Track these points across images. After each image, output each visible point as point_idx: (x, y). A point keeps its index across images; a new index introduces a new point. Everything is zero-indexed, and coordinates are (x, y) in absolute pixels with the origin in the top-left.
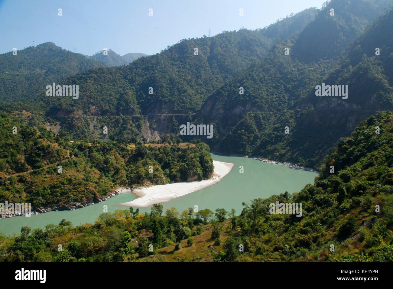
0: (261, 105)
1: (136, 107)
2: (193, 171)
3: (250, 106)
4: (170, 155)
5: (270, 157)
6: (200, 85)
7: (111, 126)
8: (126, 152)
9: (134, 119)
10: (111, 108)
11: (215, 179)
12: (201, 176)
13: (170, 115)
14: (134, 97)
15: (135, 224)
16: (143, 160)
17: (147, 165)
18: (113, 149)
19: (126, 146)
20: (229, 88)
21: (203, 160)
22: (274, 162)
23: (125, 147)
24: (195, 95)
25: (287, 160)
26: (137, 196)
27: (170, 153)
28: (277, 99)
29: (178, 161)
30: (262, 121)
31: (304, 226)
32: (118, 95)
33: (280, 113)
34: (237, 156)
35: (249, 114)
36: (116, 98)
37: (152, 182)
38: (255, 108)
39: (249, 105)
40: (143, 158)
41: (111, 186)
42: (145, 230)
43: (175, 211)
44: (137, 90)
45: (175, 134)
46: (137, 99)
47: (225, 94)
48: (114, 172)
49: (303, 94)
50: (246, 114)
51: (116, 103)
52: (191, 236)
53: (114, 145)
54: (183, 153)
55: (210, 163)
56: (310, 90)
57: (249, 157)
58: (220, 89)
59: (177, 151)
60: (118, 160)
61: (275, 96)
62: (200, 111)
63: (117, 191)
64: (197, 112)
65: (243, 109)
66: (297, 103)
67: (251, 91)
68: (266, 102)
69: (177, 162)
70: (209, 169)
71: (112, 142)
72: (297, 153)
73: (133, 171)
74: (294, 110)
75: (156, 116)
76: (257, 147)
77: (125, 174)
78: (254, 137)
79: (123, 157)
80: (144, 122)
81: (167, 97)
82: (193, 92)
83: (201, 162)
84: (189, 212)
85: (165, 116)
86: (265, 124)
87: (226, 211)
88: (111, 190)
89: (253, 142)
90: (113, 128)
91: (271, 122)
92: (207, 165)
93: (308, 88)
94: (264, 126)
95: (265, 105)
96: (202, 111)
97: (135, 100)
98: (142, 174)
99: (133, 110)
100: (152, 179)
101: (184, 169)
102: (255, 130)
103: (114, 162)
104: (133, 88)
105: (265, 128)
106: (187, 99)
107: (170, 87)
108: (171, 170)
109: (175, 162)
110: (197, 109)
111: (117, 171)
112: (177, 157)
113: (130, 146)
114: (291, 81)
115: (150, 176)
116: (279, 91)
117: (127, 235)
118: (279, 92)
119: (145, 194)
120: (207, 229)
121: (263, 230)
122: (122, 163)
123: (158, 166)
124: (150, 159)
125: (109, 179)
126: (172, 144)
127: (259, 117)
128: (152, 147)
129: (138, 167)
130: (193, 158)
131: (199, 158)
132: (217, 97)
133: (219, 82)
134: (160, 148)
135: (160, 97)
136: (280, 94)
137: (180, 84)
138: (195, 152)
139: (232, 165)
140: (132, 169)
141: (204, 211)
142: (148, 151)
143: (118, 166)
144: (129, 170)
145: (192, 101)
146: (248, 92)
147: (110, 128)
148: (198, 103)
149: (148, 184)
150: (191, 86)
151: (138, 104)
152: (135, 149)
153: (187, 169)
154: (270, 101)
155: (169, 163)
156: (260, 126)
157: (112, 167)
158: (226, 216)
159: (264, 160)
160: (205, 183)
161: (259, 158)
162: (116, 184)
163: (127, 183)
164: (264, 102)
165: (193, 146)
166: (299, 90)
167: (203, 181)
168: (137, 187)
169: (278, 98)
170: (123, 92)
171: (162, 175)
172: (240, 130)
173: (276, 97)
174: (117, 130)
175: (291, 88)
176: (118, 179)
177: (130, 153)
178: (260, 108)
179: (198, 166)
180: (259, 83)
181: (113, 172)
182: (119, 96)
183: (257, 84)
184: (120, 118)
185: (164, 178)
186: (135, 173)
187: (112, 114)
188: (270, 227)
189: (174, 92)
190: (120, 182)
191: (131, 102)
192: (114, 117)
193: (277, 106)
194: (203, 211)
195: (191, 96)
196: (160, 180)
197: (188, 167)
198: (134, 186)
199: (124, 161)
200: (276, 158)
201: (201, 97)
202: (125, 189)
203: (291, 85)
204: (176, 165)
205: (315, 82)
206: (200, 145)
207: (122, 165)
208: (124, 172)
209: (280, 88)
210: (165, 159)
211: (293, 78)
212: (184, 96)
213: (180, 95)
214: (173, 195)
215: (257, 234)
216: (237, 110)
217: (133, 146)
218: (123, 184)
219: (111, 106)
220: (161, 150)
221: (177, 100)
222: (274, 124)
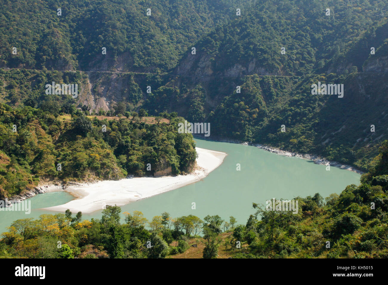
0: (273, 64)
1: (69, 57)
2: (165, 160)
3: (254, 65)
4: (128, 134)
5: (283, 146)
6: (176, 28)
7: (26, 86)
8: (56, 126)
9: (67, 77)
10: (27, 56)
11: (199, 174)
12: (177, 168)
13: (126, 73)
14: (66, 41)
15: (75, 236)
16: (84, 140)
17: (91, 147)
18: (33, 120)
19: (56, 117)
20: (223, 35)
21: (181, 143)
22: (289, 154)
23: (54, 117)
24: (168, 44)
25: (310, 151)
26: (74, 197)
27: (128, 131)
28: (298, 56)
29: (141, 144)
30: (273, 90)
31: (363, 240)
32: (39, 35)
33: (302, 78)
34: (231, 142)
35: (253, 78)
36: (34, 39)
37: (98, 174)
38: (263, 69)
39: (253, 63)
40: (84, 136)
41: (29, 180)
42: (91, 246)
43: (140, 217)
44: (72, 29)
45: (134, 105)
46: (72, 45)
47: (216, 44)
48: (34, 157)
49: (341, 49)
50: (247, 78)
51: (34, 48)
52: (169, 255)
53: (35, 113)
54: (149, 132)
55: (192, 148)
56: (353, 43)
57: (250, 144)
58: (209, 35)
59: (140, 128)
60: (42, 138)
61: (295, 51)
62: (174, 69)
63: (38, 188)
64: (170, 70)
65: (244, 69)
66: (331, 62)
67: (258, 42)
68: (280, 60)
69: (140, 146)
70: (189, 158)
71: (32, 109)
72: (327, 141)
73: (68, 157)
74: (324, 74)
75: (103, 74)
76: (262, 129)
77: (54, 162)
78: (258, 113)
79: (50, 133)
80: (84, 82)
81: (123, 45)
82: (165, 39)
83: (177, 147)
84: (162, 219)
85: (118, 75)
86: (277, 94)
87: (222, 219)
88: (28, 186)
89: (257, 122)
90: (31, 90)
91: (286, 92)
92: (186, 152)
93: (350, 40)
94: (275, 98)
95: (279, 64)
96: (179, 69)
97: (69, 45)
98: (81, 161)
99: (66, 62)
100: (99, 170)
101: (150, 157)
102: (260, 103)
103: (36, 142)
104: (66, 25)
105: (276, 101)
106: (154, 49)
107: (127, 28)
108: (130, 158)
109: (137, 146)
110: (170, 67)
111: (39, 156)
112: (140, 138)
113: (62, 117)
114: (323, 28)
115: (95, 165)
116: (303, 43)
117: (66, 250)
118: (303, 45)
119: (87, 194)
120: (193, 246)
121: (287, 246)
122: (48, 143)
123: (108, 151)
124: (96, 139)
125: (25, 168)
126: (131, 117)
127: (269, 83)
128: (98, 121)
129: (75, 150)
130: (165, 140)
131: (175, 140)
132: (203, 48)
133: (207, 26)
134: (113, 123)
135: (111, 44)
136: (303, 48)
137: (144, 25)
138: (168, 131)
139: (223, 155)
140: (65, 153)
141: (187, 218)
142: (93, 126)
143: (41, 148)
144: (60, 154)
145: (163, 53)
146: (252, 43)
147: (25, 89)
148: (172, 56)
149: (91, 179)
150: (162, 29)
151: (73, 53)
152: (71, 122)
153: (155, 157)
154: (286, 58)
155: (127, 146)
156: (268, 97)
157: (31, 150)
158: (221, 227)
159: (273, 150)
160: (182, 180)
161: (265, 146)
162: (36, 177)
163: (56, 176)
164: (277, 60)
165: (166, 121)
166: (335, 42)
167: (180, 176)
168: (74, 182)
169: (300, 54)
170: (47, 31)
171: (115, 165)
172: (238, 102)
173: (297, 53)
174: (37, 93)
175: (322, 39)
176: (41, 168)
177: (63, 127)
178: (271, 69)
179: (172, 152)
180: (270, 29)
181: (32, 158)
182: (41, 36)
183: (267, 30)
184: (43, 73)
185: (118, 170)
186: (70, 160)
187: (28, 66)
188: (297, 242)
189: (134, 36)
190: (44, 173)
191: (61, 48)
192: (32, 71)
193: (297, 67)
194: (185, 217)
195: (161, 45)
196: (111, 172)
197: (156, 154)
198: (67, 180)
199: (51, 140)
200: (292, 148)
201: (177, 48)
202: (53, 185)
203: (323, 34)
204: (138, 150)
205: (362, 31)
206: (175, 120)
207: (48, 146)
208: (51, 157)
209: (304, 38)
210: (120, 140)
211: (327, 24)
212: (149, 44)
213: (143, 42)
214: (132, 196)
215: (278, 253)
216: (234, 71)
217: (68, 117)
218: (51, 177)
219: (27, 53)
220: (114, 126)
221: (139, 50)
222: (291, 94)
